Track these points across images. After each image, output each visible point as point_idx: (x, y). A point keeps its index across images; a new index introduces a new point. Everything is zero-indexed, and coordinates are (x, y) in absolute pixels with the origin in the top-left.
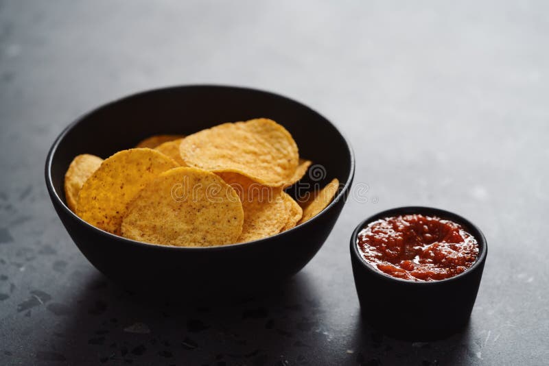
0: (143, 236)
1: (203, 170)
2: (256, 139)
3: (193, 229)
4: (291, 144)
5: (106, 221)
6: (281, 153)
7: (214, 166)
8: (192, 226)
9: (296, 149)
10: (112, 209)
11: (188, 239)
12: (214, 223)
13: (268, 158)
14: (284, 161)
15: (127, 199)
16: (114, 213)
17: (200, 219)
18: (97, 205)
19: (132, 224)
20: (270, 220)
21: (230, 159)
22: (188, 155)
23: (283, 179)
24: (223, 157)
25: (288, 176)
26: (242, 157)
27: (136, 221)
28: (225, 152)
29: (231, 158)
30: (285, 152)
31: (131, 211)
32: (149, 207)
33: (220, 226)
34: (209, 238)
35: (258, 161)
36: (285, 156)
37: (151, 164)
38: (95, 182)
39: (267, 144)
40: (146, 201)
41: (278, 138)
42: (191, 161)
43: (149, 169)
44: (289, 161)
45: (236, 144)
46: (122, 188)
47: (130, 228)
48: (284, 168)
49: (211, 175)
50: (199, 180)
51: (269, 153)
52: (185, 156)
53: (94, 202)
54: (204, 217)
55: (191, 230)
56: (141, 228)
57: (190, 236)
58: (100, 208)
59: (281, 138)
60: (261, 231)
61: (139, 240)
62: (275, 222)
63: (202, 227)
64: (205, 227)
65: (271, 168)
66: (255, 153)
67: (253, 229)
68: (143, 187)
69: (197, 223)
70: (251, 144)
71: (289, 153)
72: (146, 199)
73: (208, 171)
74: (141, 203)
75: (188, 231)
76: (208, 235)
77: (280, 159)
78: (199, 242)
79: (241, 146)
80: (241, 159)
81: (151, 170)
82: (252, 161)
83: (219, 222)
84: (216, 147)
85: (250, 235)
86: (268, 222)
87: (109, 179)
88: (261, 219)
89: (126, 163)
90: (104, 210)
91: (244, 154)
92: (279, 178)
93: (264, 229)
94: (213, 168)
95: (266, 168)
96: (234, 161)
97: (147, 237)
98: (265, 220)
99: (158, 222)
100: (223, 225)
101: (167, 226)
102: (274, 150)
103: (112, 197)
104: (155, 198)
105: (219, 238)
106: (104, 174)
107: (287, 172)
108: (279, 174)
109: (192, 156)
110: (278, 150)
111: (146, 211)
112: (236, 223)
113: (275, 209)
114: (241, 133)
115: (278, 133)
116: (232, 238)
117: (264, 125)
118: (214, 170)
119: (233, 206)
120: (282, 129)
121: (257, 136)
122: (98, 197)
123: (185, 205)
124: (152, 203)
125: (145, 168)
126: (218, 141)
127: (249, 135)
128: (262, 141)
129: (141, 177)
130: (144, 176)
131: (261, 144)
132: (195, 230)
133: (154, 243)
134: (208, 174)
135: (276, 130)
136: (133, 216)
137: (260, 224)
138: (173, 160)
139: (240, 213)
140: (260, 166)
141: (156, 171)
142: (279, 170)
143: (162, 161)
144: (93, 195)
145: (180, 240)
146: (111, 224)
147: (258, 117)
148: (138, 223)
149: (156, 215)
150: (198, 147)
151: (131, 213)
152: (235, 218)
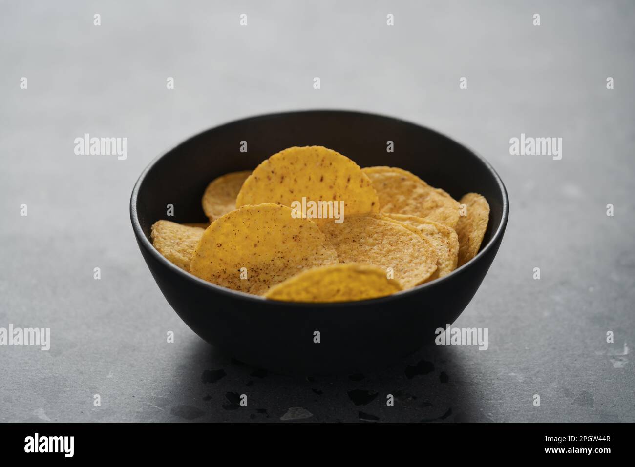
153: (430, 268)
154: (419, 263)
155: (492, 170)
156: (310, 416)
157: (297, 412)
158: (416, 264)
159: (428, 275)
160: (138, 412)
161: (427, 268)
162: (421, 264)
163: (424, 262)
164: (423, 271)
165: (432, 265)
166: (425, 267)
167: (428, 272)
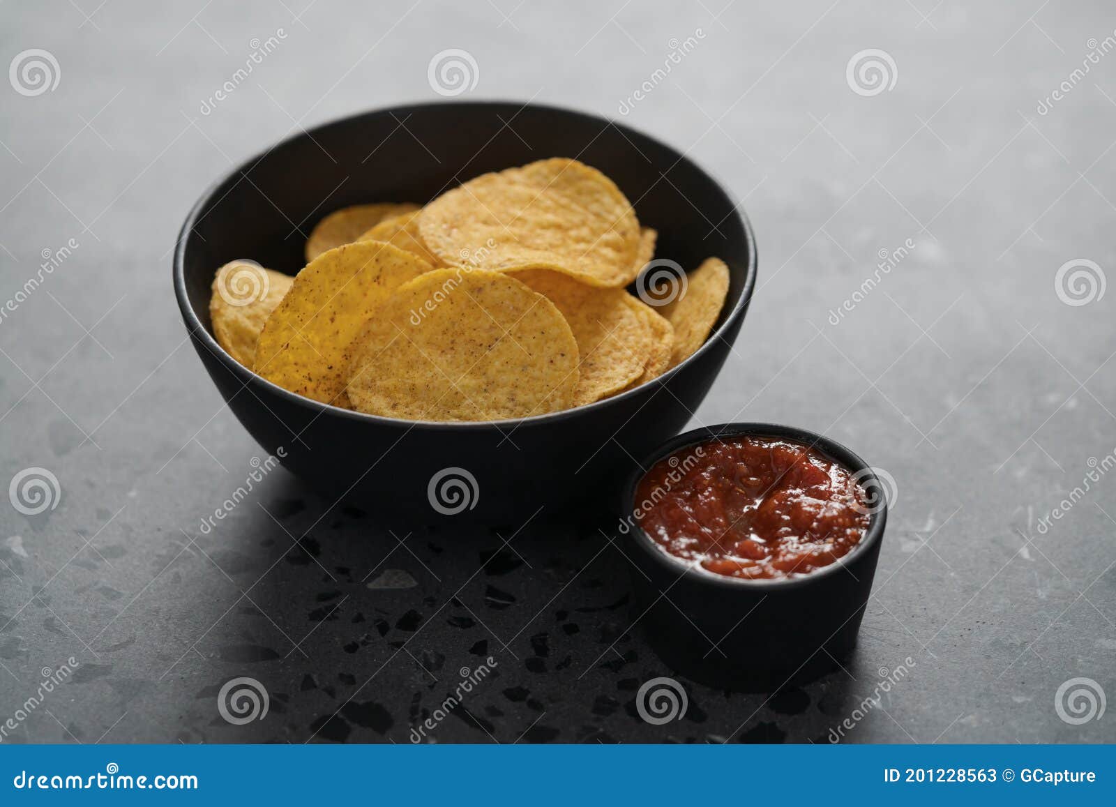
0: (394, 407)
1: (483, 270)
2: (552, 200)
3: (488, 384)
4: (618, 202)
5: (310, 385)
6: (604, 220)
7: (501, 259)
8: (484, 379)
9: (629, 210)
10: (319, 362)
11: (482, 404)
12: (524, 369)
13: (585, 232)
14: (613, 236)
15: (344, 340)
16: (324, 370)
17: (497, 364)
18: (291, 358)
19: (368, 386)
20: (619, 349)
21: (519, 243)
22: (442, 243)
23: (622, 269)
24: (507, 240)
25: (628, 264)
26: (538, 235)
27: (373, 380)
28: (506, 230)
29: (521, 242)
30: (612, 218)
31: (357, 363)
32: (393, 352)
33: (537, 373)
34: (521, 397)
35: (570, 242)
36: (614, 226)
37: (381, 270)
38: (286, 317)
39: (574, 206)
40: (383, 341)
41: (591, 192)
42: (451, 253)
43: (377, 279)
44: (624, 234)
45: (519, 213)
46: (332, 320)
47: (367, 395)
48: (617, 248)
49: (502, 279)
50: (480, 290)
51: (584, 223)
52: (438, 247)
53: (285, 353)
54: (504, 358)
55: (484, 387)
56: (387, 393)
57: (485, 398)
58: (296, 364)
59: (598, 192)
60: (610, 373)
61: (390, 416)
62: (629, 352)
63: (504, 378)
64: (509, 378)
65: (594, 251)
66: (558, 227)
67: (593, 371)
68: (369, 315)
69: (492, 371)
70: (547, 210)
71: (618, 218)
72: (382, 337)
73: (493, 271)
74: (374, 346)
75: (479, 390)
76: (518, 392)
77: (605, 231)
78: (504, 407)
79: (532, 216)
80: (539, 241)
81: (381, 280)
82: (559, 242)
83: (533, 365)
84: (485, 222)
85: (592, 382)
86: (617, 354)
87: (310, 307)
88: (602, 351)
89: (337, 272)
90: (305, 366)
91: (539, 231)
92: (614, 269)
93: (613, 369)
94: (499, 265)
95: (587, 254)
96: (528, 247)
97: (402, 409)
98: (610, 352)
99: (419, 378)
100: (541, 369)
101: (436, 383)
102: (592, 217)
103: (317, 340)
104: (401, 333)
105: (539, 395)
106: (302, 298)
107: (624, 256)
108: (612, 262)
109: (452, 245)
110: (597, 215)
111: (387, 359)
112: (566, 364)
113: (622, 329)
114: (519, 189)
115: (591, 184)
116: (563, 394)
117: (561, 169)
118: (505, 268)
119: (554, 332)
120: (597, 175)
121: (552, 193)
122: (291, 344)
123: (460, 340)
124: (396, 343)
125: (369, 277)
126: (484, 210)
127: (537, 193)
128: (564, 201)
129: (365, 295)
130: (369, 293)
131: (563, 207)
132: (490, 386)
133: (420, 420)
134: (494, 276)
135: (586, 177)
136: (366, 371)
137: (604, 359)
138: (417, 257)
139: (570, 343)
140: (575, 251)
141: (391, 281)
142: (609, 253)
143: (400, 262)
144: (283, 340)
145: (468, 406)
146: (319, 390)
147: (545, 155)
148: (378, 383)
149: (410, 366)
150: (452, 227)
151: (358, 366)
152: (563, 355)
153: (632, 371)
154: (619, 358)
155: (747, 227)
156: (413, 586)
157: (395, 578)
158: (614, 359)
159: (625, 382)
160: (159, 556)
161: (627, 370)
162: (621, 362)
163: (627, 359)
164: (620, 374)
165: (638, 367)
166: (627, 367)
167: (627, 377)
